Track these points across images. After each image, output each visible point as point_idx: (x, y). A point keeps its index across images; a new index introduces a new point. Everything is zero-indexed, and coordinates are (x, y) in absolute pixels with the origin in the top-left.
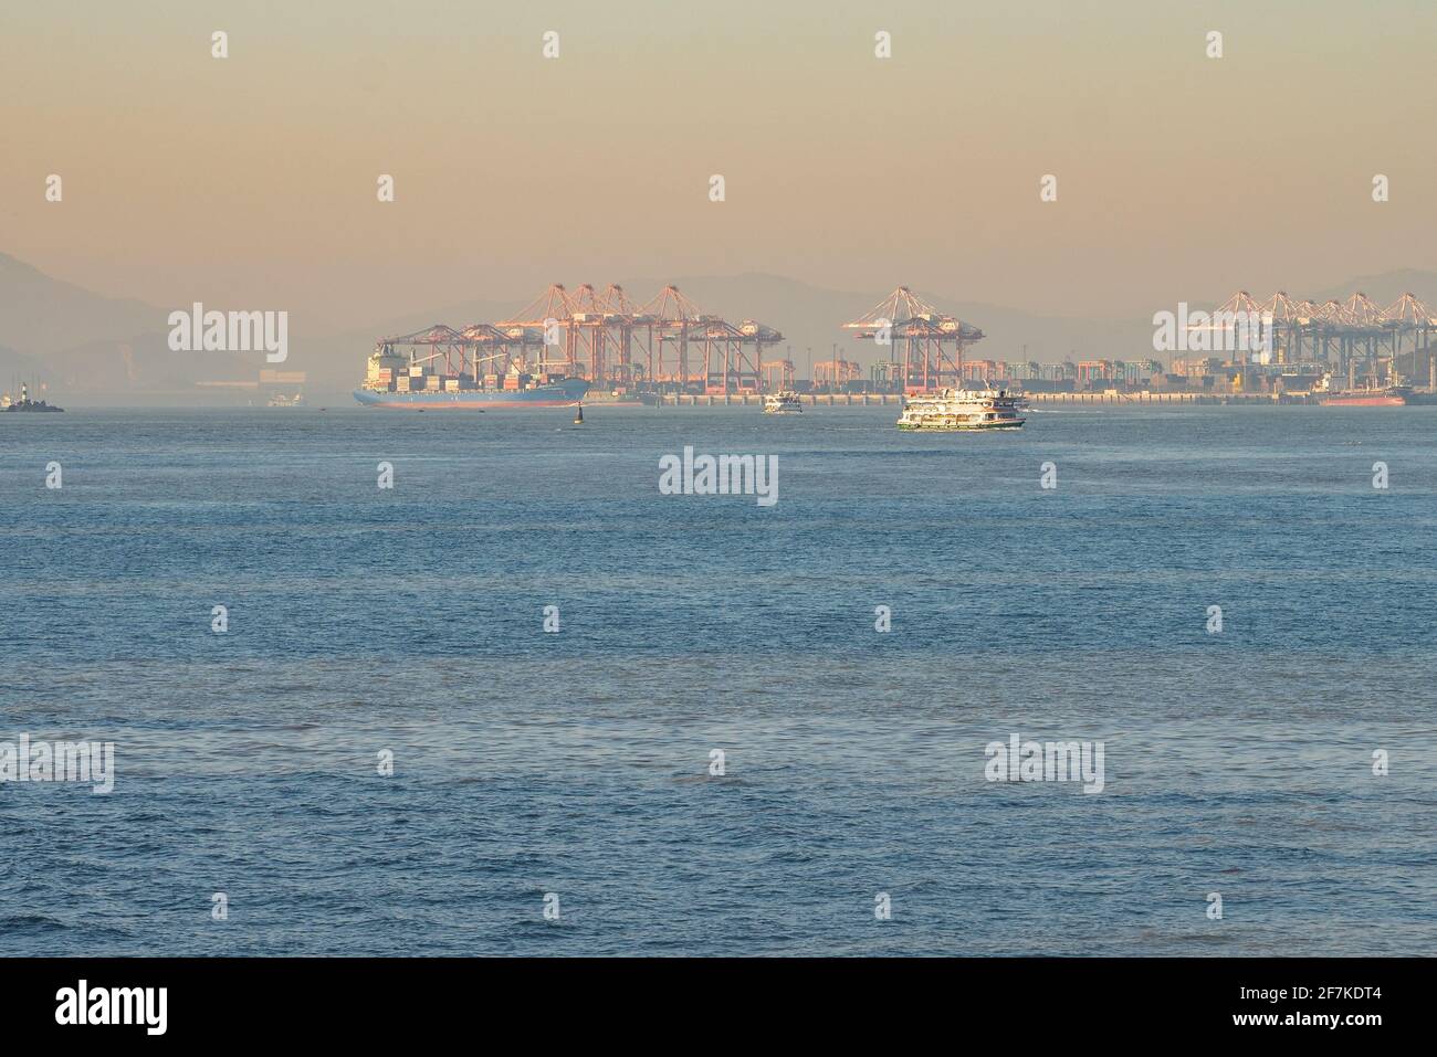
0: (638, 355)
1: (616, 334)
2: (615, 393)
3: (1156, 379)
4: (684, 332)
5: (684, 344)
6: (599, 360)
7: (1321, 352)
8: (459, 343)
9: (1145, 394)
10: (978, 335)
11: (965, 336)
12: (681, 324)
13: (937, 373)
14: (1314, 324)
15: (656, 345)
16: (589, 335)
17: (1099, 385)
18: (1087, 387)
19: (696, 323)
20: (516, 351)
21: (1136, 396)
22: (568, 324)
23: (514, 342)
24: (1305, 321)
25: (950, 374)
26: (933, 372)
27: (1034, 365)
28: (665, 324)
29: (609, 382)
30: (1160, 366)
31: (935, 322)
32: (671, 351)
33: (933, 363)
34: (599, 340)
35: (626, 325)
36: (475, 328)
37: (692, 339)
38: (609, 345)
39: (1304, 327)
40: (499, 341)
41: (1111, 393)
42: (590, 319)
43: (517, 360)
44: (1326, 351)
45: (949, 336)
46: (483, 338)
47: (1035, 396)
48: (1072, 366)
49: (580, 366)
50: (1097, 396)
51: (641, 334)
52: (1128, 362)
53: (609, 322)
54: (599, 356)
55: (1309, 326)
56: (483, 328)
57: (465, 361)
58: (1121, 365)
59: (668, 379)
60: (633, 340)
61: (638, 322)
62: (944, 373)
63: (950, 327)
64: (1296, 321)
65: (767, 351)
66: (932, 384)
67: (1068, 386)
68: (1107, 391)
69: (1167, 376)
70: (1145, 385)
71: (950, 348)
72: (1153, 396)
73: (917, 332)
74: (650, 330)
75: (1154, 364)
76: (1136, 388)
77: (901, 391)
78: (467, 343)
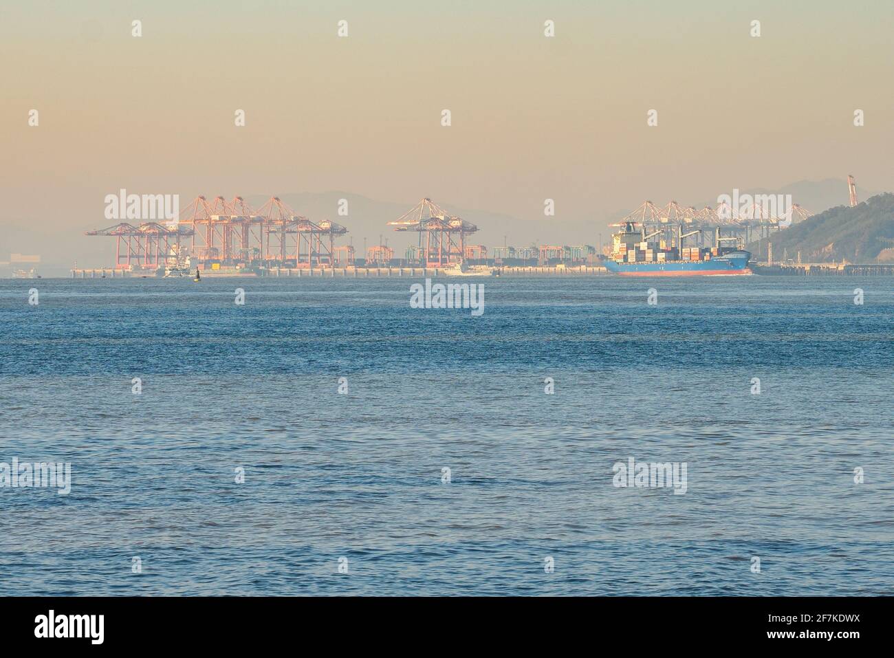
0: (253, 242)
1: (239, 228)
2: (238, 267)
3: (590, 258)
4: (283, 227)
5: (283, 235)
6: (228, 246)
7: (700, 241)
8: (136, 234)
9: (583, 267)
10: (474, 229)
11: (466, 230)
12: (282, 222)
13: (449, 254)
14: (695, 222)
15: (265, 236)
16: (221, 229)
17: (553, 262)
18: (545, 263)
19: (291, 221)
20: (174, 239)
21: (577, 269)
22: (207, 222)
23: (172, 234)
24: (689, 220)
25: (457, 254)
26: (444, 253)
27: (512, 249)
28: (271, 222)
29: (234, 260)
30: (594, 249)
31: (447, 220)
32: (275, 240)
33: (444, 247)
34: (228, 231)
35: (246, 223)
36: (147, 224)
37: (288, 232)
38: (235, 236)
39: (689, 224)
40: (163, 233)
41: (561, 267)
42: (222, 219)
43: (174, 246)
44: (703, 240)
45: (456, 230)
46: (151, 231)
47: (511, 269)
48: (537, 250)
49: (216, 250)
50: (552, 269)
51: (256, 228)
52: (573, 246)
53: (234, 221)
54: (228, 244)
55: (691, 224)
56: (152, 224)
57: (140, 246)
58: (568, 248)
59: (273, 258)
60: (250, 234)
61: (253, 221)
62: (452, 254)
63: (456, 224)
64: (683, 221)
65: (338, 239)
66: (444, 261)
67: (533, 262)
68: (558, 266)
69: (598, 256)
70: (584, 262)
71: (456, 237)
72: (588, 269)
73: (434, 227)
74: (261, 226)
75: (590, 248)
76: (578, 263)
77: (424, 266)
78: (141, 234)
